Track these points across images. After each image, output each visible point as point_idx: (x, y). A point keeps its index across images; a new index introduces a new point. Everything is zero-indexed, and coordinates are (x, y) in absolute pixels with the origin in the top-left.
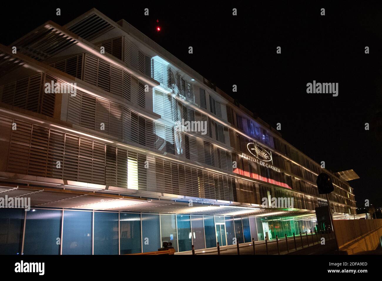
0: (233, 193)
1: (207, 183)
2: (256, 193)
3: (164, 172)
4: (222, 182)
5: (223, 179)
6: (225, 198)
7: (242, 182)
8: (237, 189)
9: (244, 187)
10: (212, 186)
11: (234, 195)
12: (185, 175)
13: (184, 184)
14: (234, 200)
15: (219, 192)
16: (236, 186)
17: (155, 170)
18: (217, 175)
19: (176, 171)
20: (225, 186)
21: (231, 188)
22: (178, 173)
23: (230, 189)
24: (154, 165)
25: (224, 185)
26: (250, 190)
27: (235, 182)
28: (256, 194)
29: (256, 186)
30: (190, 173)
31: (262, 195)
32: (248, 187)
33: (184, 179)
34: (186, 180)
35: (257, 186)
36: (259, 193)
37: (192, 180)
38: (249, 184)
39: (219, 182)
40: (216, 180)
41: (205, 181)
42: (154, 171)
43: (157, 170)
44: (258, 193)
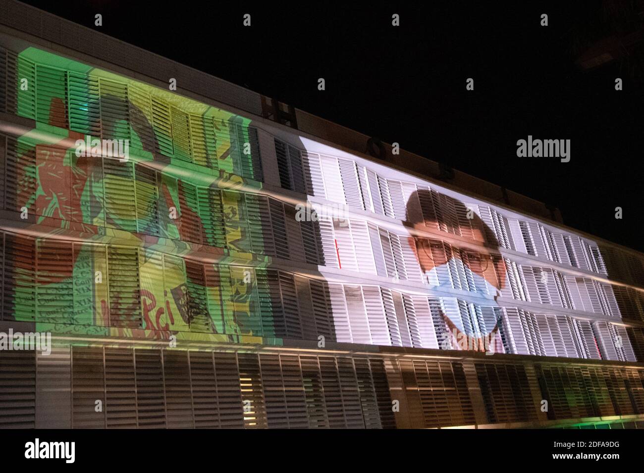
0: (376, 403)
1: (280, 389)
2: (467, 390)
3: (106, 383)
4: (336, 377)
5: (337, 366)
6: (347, 423)
7: (412, 367)
9: (417, 381)
10: (299, 394)
11: (380, 409)
12: (191, 377)
13: (188, 407)
14: (383, 424)
15: (324, 405)
16: (389, 380)
17: (69, 383)
19: (157, 371)
20: (346, 389)
22: (164, 377)
23: (367, 394)
24: (69, 369)
25: (343, 386)
26: (443, 384)
27: (383, 369)
28: (468, 394)
29: (465, 369)
30: (212, 369)
31: (491, 393)
32: (435, 375)
33: (189, 392)
34: (192, 395)
35: (468, 368)
36: (479, 388)
37: (217, 389)
38: (440, 368)
39: (322, 380)
40: (311, 374)
41: (265, 386)
42: (65, 386)
44: (474, 388)
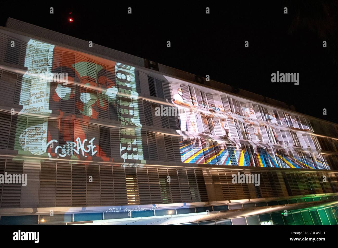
1: (147, 183)
3: (57, 178)
4: (177, 178)
5: (178, 173)
6: (182, 198)
7: (217, 173)
8: (206, 183)
9: (220, 180)
10: (157, 185)
11: (200, 192)
13: (98, 190)
14: (201, 199)
15: (170, 190)
16: (205, 179)
17: (38, 177)
18: (166, 170)
19: (83, 174)
20: (182, 183)
21: (195, 183)
22: (86, 176)
24: (39, 171)
25: (180, 182)
27: (203, 175)
28: (247, 185)
30: (111, 174)
34: (101, 184)
40: (163, 177)
41: (139, 181)
43: (42, 177)
